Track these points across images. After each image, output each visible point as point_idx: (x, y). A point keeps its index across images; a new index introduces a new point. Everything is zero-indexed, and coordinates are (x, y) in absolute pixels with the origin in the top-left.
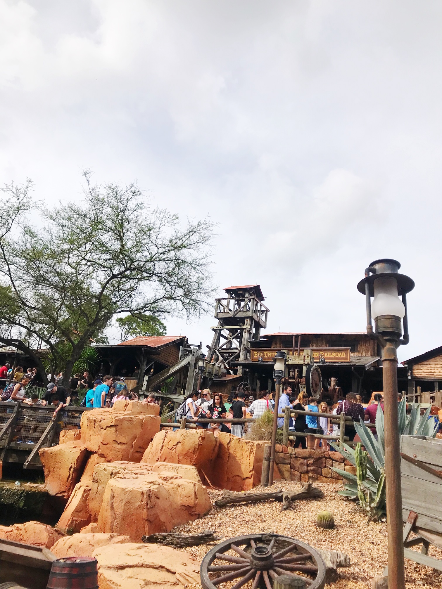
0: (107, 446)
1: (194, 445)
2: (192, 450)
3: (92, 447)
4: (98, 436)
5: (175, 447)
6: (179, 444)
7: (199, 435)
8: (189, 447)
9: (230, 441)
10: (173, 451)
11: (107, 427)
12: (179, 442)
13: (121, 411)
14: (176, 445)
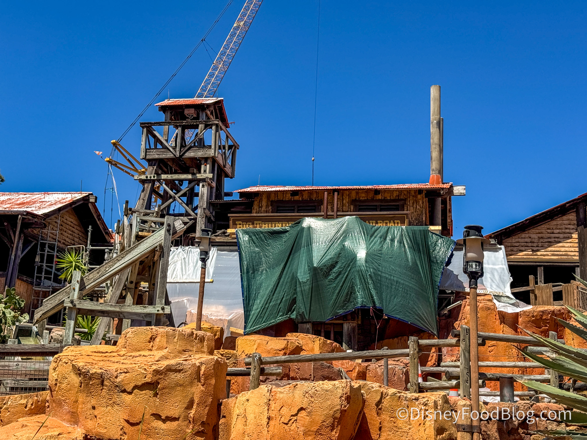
0: (140, 427)
1: (331, 412)
2: (330, 420)
3: (103, 431)
4: (116, 407)
5: (295, 418)
6: (303, 414)
7: (340, 392)
8: (322, 418)
9: (381, 399)
10: (292, 428)
11: (136, 387)
12: (302, 409)
13: (143, 350)
14: (296, 415)
